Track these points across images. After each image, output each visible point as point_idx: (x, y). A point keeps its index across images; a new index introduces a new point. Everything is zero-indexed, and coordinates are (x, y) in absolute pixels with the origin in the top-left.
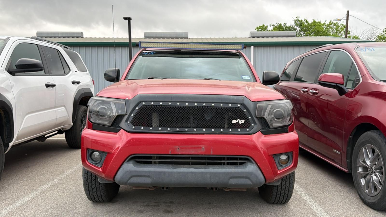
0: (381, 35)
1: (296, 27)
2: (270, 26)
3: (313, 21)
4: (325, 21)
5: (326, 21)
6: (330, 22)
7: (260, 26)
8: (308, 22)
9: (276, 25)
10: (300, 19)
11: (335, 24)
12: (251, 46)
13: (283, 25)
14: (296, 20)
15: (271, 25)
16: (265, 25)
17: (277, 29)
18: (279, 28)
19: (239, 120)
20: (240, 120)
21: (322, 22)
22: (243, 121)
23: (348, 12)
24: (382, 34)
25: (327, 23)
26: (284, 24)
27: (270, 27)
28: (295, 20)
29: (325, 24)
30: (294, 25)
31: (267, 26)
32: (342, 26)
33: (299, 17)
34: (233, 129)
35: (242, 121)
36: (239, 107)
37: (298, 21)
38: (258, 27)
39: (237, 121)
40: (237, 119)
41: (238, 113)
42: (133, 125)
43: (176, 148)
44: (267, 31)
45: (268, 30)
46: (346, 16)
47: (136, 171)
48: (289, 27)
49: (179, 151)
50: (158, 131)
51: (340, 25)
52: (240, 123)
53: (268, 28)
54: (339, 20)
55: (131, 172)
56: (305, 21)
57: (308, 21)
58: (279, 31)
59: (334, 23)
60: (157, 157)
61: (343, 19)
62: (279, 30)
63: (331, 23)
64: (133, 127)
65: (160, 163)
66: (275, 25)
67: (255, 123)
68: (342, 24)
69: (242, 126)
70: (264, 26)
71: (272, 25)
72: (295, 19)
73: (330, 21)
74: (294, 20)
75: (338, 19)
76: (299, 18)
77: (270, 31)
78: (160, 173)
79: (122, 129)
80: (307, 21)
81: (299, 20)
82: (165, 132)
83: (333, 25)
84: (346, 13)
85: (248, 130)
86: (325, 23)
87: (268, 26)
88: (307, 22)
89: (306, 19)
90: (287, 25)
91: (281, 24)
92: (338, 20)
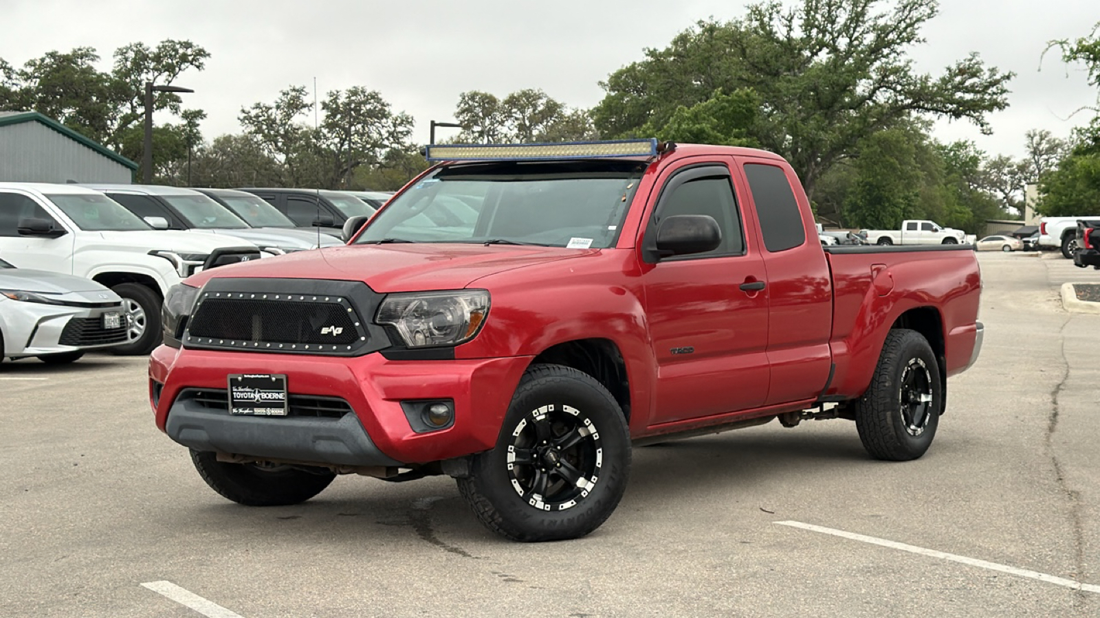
19: (333, 327)
20: (335, 328)
22: (340, 330)
34: (325, 345)
35: (338, 331)
36: (338, 304)
39: (330, 330)
40: (329, 327)
41: (336, 314)
52: (335, 335)
60: (203, 393)
65: (202, 404)
67: (368, 335)
69: (338, 340)
85: (349, 348)
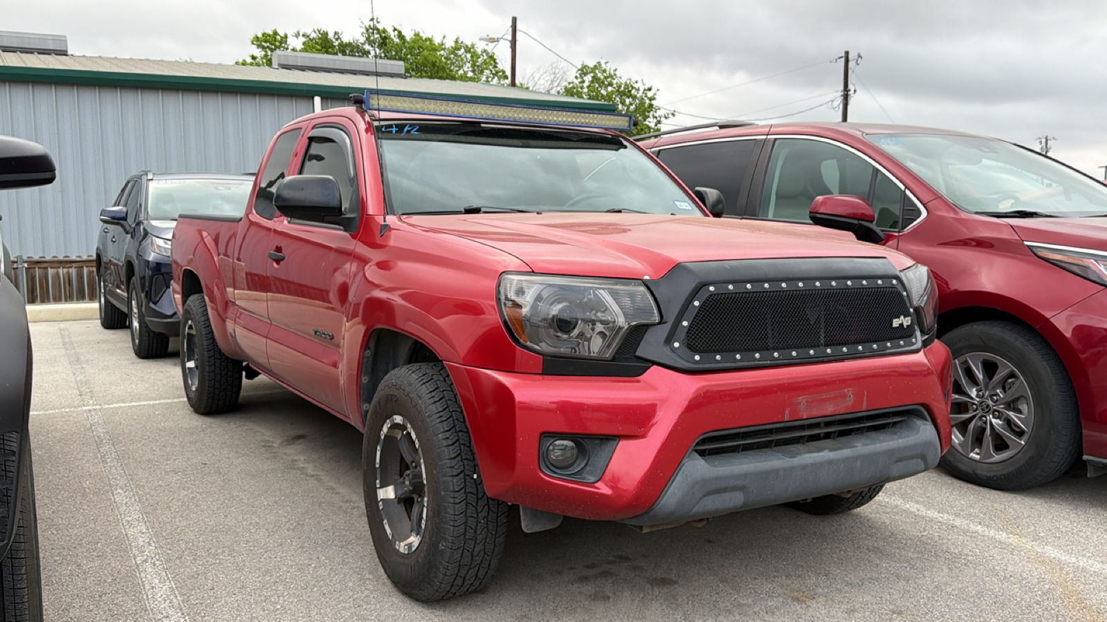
0: (571, 85)
1: (367, 47)
2: (297, 35)
3: (415, 35)
4: (442, 37)
5: (444, 37)
6: (456, 42)
7: (264, 34)
8: (404, 36)
9: (313, 35)
10: (380, 27)
11: (470, 49)
12: (313, 98)
13: (331, 35)
14: (370, 26)
15: (299, 34)
16: (278, 31)
17: (319, 47)
18: (323, 44)
19: (902, 317)
21: (437, 41)
22: (909, 320)
23: (514, 20)
24: (573, 83)
25: (449, 43)
26: (336, 33)
27: (295, 38)
28: (366, 28)
29: (443, 47)
30: (363, 42)
31: (286, 37)
32: (484, 54)
33: (377, 19)
34: (892, 341)
36: (894, 287)
37: (375, 32)
38: (260, 35)
39: (900, 322)
42: (692, 351)
43: (799, 403)
44: (287, 49)
45: (290, 47)
46: (510, 30)
47: (718, 478)
48: (350, 44)
49: (806, 408)
50: (753, 363)
51: (480, 53)
53: (288, 43)
54: (494, 39)
55: (705, 482)
56: (396, 32)
57: (403, 33)
58: (327, 52)
59: (467, 46)
61: (504, 37)
62: (324, 50)
63: (458, 45)
64: (697, 358)
66: (311, 37)
68: (485, 51)
69: (905, 333)
70: (276, 33)
71: (301, 34)
72: (368, 23)
73: (457, 39)
74: (363, 26)
75: (491, 36)
76: (378, 22)
77: (293, 50)
78: (766, 474)
79: (654, 363)
80: (400, 32)
81: (378, 29)
82: (769, 362)
83: (463, 50)
84: (510, 23)
85: (914, 341)
86: (442, 44)
87: (289, 36)
88: (400, 36)
89: (397, 27)
90: (342, 39)
91: (326, 34)
92: (491, 39)
